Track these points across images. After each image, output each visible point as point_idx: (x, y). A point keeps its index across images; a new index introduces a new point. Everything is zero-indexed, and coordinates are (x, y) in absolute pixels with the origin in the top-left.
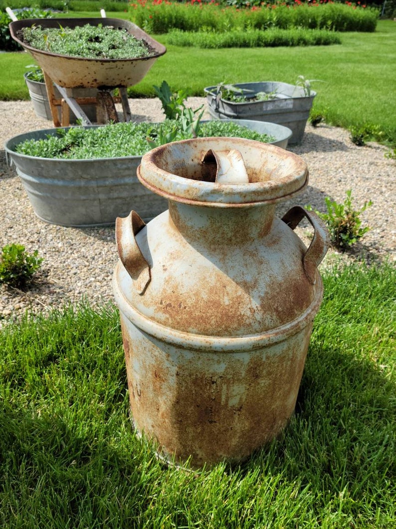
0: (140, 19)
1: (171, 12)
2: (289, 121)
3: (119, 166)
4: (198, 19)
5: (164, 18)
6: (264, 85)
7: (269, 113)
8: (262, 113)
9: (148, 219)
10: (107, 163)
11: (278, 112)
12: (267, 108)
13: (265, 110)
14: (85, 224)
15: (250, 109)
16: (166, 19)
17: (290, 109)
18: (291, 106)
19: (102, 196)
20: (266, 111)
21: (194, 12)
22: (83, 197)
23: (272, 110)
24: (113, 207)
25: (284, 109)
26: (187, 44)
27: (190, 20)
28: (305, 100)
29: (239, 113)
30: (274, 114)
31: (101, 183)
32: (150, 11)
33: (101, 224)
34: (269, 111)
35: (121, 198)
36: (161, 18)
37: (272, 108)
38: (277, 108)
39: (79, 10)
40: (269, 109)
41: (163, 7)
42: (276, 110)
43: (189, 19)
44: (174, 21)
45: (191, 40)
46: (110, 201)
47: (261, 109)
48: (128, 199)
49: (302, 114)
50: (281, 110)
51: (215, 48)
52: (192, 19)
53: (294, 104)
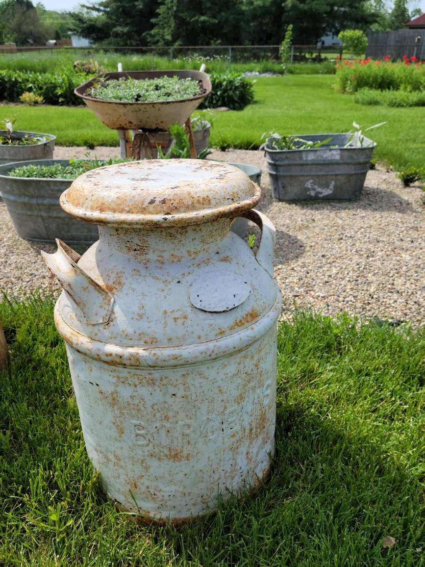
0: (344, 79)
1: (377, 72)
2: (337, 173)
3: (52, 187)
4: (408, 78)
5: (368, 78)
6: (343, 137)
7: (310, 163)
8: (301, 162)
9: (91, 242)
10: (41, 183)
11: (321, 162)
12: (307, 157)
13: (305, 159)
14: (35, 238)
15: (287, 157)
16: (371, 79)
17: (337, 160)
18: (338, 157)
19: (44, 214)
20: (307, 160)
21: (404, 71)
22: (29, 213)
23: (313, 160)
24: (54, 225)
25: (329, 160)
26: (374, 103)
27: (399, 80)
28: (356, 151)
29: (276, 161)
30: (317, 164)
31: (40, 201)
32: (355, 71)
33: (49, 241)
34: (310, 160)
35: (59, 218)
36: (365, 78)
37: (313, 157)
38: (320, 158)
39: (299, 73)
40: (309, 158)
41: (369, 67)
42: (318, 160)
43: (398, 78)
44: (379, 80)
45: (379, 98)
46: (51, 219)
47: (301, 158)
48: (66, 220)
49: (353, 167)
50: (324, 160)
51: (405, 107)
52: (401, 78)
53: (341, 156)
